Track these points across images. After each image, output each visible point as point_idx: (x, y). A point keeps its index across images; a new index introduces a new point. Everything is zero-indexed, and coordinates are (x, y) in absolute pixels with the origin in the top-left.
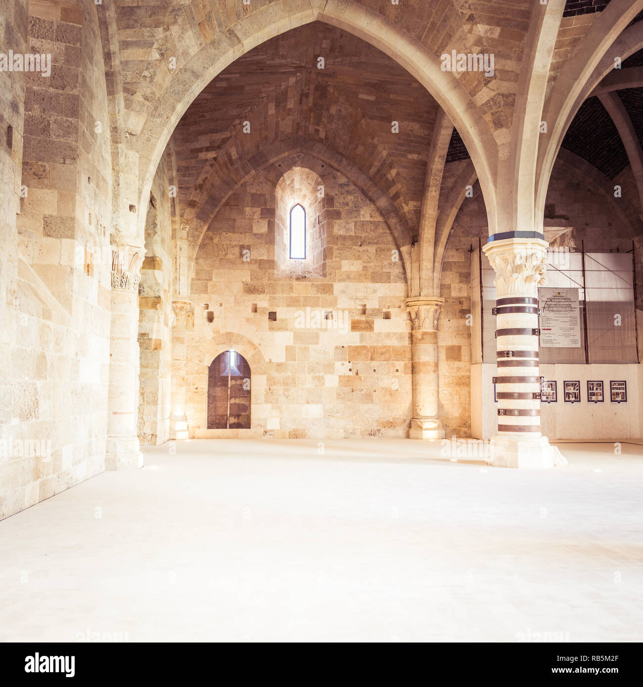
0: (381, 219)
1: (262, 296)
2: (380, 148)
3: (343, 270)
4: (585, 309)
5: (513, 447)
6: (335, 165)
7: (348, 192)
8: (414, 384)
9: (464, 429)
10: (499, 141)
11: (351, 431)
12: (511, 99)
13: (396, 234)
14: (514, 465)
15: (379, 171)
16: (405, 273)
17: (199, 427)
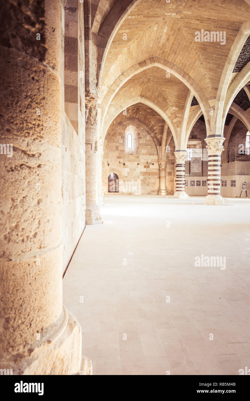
0: (152, 139)
1: (121, 159)
2: (152, 122)
3: (142, 152)
4: (202, 163)
5: (179, 194)
6: (140, 125)
7: (143, 132)
8: (160, 181)
9: (172, 193)
10: (178, 130)
11: (144, 193)
12: (180, 122)
13: (156, 143)
14: (179, 198)
15: (151, 127)
16: (158, 153)
17: (106, 192)
